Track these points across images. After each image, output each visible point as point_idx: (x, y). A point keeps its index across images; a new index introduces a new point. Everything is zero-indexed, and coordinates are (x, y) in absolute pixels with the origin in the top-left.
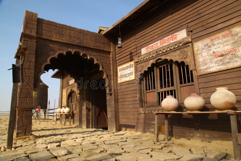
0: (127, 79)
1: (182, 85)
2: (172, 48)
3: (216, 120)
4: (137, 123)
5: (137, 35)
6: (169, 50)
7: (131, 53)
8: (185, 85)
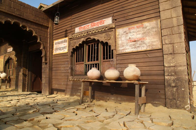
0: (61, 52)
1: (104, 60)
2: (100, 31)
3: (126, 88)
4: (66, 88)
5: (72, 16)
6: (97, 32)
7: (66, 31)
8: (107, 60)
